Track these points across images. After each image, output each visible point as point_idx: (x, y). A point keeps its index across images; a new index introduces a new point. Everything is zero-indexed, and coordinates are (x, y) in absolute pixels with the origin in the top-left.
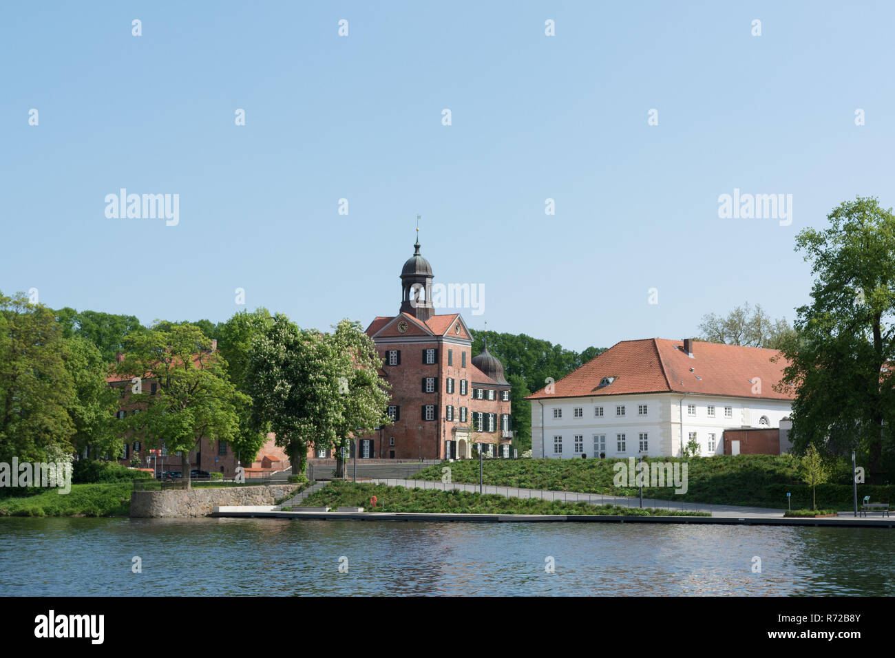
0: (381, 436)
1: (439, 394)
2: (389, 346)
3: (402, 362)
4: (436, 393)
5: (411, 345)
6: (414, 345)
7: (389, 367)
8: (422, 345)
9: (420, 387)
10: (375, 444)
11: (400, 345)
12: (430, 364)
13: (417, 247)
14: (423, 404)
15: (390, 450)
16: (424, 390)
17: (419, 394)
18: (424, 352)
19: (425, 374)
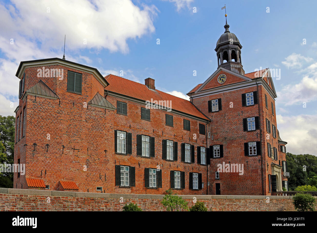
0: (207, 171)
1: (261, 131)
2: (210, 97)
3: (223, 108)
4: (258, 131)
5: (230, 93)
6: (234, 92)
7: (212, 114)
8: (241, 90)
9: (242, 127)
10: (203, 177)
11: (220, 95)
12: (250, 106)
13: (227, 27)
14: (245, 142)
15: (215, 182)
16: (245, 129)
17: (242, 132)
18: (244, 96)
19: (245, 115)
